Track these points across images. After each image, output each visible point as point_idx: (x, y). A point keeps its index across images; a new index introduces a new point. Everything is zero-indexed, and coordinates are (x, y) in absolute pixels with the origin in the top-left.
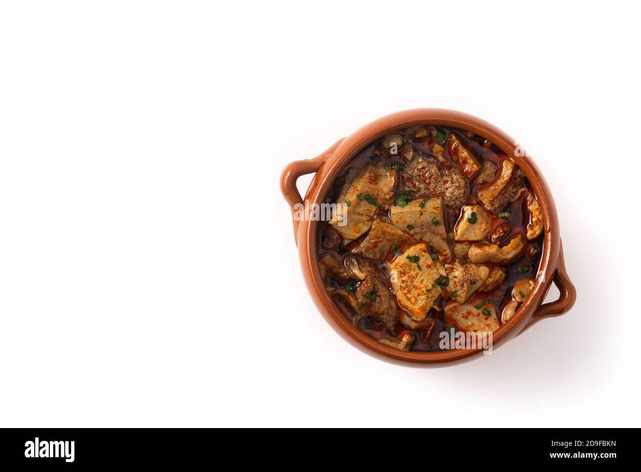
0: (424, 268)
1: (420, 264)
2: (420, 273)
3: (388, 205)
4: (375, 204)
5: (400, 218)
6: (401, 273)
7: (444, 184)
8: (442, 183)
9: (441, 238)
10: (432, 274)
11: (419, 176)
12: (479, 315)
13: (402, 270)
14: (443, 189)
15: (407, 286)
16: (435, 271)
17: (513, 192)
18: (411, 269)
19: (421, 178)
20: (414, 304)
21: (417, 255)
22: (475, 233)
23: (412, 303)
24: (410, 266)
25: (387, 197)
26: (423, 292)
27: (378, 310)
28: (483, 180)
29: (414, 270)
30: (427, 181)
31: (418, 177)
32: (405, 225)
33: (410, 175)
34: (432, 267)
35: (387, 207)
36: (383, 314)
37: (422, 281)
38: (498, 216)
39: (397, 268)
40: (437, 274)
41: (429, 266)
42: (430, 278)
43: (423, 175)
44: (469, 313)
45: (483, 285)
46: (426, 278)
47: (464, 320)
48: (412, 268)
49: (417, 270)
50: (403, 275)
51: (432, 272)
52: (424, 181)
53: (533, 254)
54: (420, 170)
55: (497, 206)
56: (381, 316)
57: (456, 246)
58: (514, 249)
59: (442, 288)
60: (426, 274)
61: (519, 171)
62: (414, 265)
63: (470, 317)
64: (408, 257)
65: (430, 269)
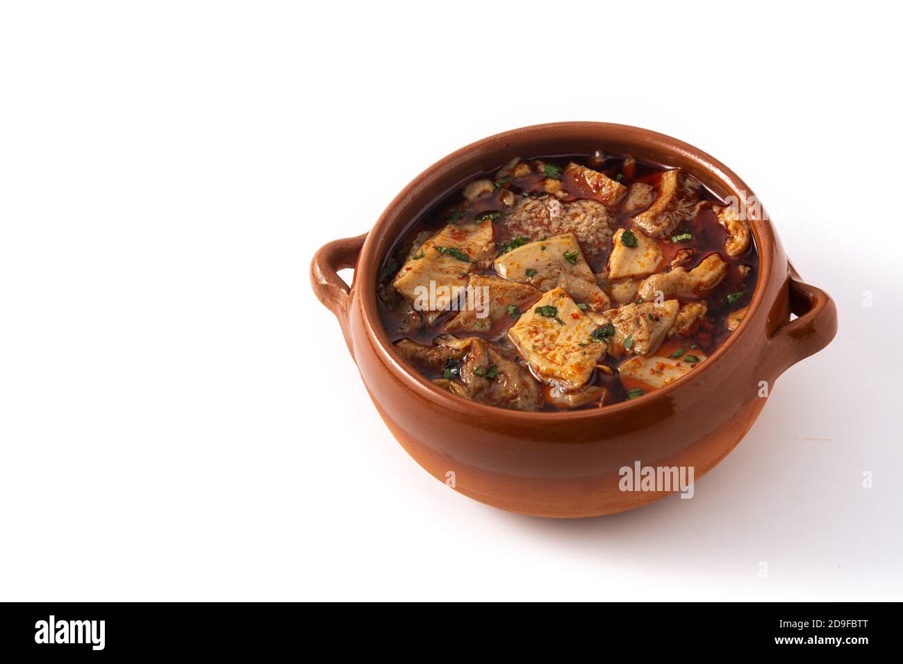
0: (567, 319)
1: (561, 318)
2: (563, 328)
3: (490, 259)
4: (467, 261)
5: (511, 264)
6: (530, 332)
7: (573, 219)
8: (569, 218)
9: (585, 280)
10: (584, 326)
11: (531, 219)
12: (678, 365)
13: (531, 329)
14: (573, 226)
15: (544, 346)
16: (588, 321)
17: (687, 208)
18: (547, 328)
19: (535, 220)
20: (563, 364)
21: (551, 305)
22: (639, 262)
23: (558, 365)
24: (543, 323)
25: (485, 249)
26: (574, 348)
27: (504, 394)
28: (635, 205)
29: (552, 327)
30: (546, 221)
31: (529, 221)
32: (522, 273)
33: (516, 221)
34: (581, 317)
35: (488, 263)
36: (514, 397)
37: (569, 338)
38: (672, 241)
39: (523, 328)
40: (593, 324)
41: (575, 317)
42: (582, 332)
43: (536, 217)
44: (662, 367)
45: (674, 324)
46: (574, 333)
47: (655, 377)
48: (548, 325)
49: (557, 327)
50: (534, 334)
51: (582, 324)
52: (541, 224)
53: (744, 273)
54: (530, 212)
55: (665, 224)
56: (512, 401)
57: (614, 288)
58: (711, 269)
59: (605, 342)
60: (574, 328)
61: (688, 180)
62: (549, 321)
63: (666, 371)
64: (539, 310)
65: (579, 321)
